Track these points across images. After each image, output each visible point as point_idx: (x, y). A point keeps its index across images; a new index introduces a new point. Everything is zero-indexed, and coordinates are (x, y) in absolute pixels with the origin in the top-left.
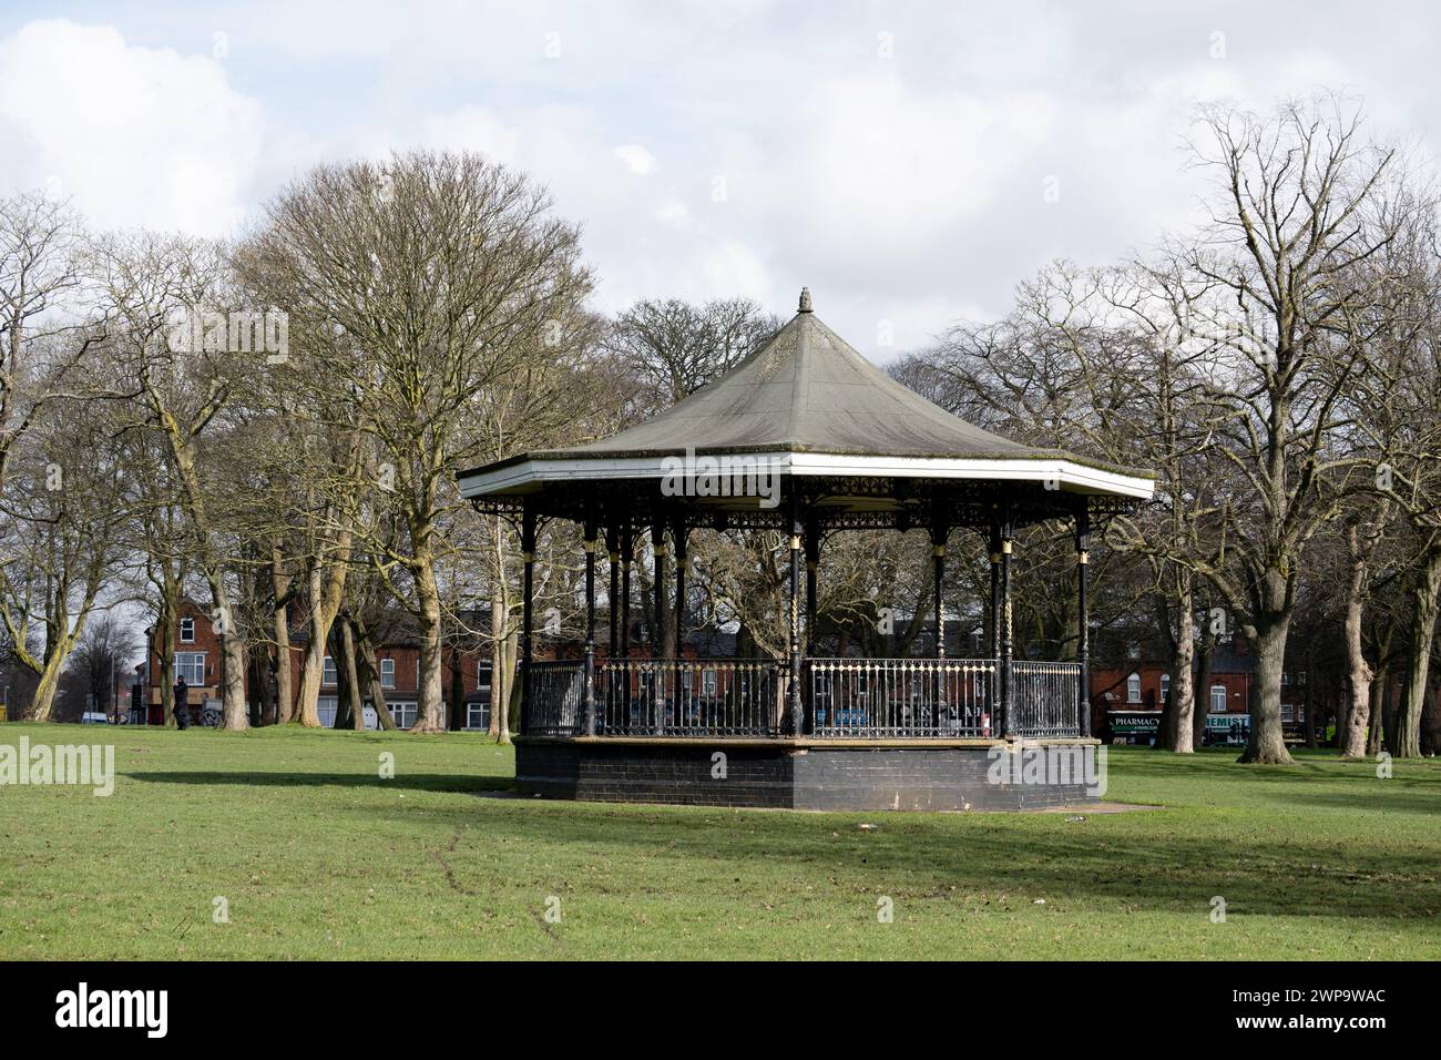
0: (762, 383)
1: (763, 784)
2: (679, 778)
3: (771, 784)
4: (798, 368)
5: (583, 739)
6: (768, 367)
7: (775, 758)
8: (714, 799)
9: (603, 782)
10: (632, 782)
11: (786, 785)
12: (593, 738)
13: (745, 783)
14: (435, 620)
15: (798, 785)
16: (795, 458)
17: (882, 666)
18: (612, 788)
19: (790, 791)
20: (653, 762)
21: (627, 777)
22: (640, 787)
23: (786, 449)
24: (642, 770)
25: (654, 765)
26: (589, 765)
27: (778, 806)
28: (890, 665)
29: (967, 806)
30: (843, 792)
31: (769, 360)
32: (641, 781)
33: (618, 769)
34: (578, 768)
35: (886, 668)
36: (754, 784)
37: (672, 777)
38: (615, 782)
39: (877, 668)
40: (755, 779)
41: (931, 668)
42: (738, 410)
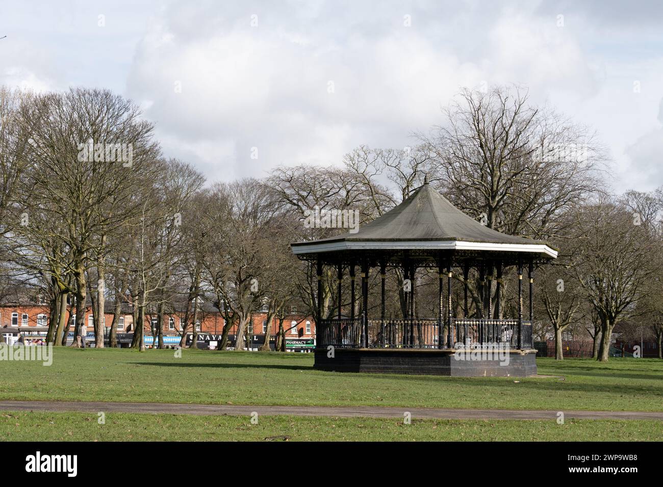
0: (419, 212)
1: (438, 367)
2: (403, 364)
3: (441, 367)
4: (431, 206)
5: (362, 349)
6: (419, 205)
7: (443, 357)
8: (418, 372)
9: (371, 366)
10: (383, 366)
11: (447, 367)
12: (366, 349)
13: (430, 366)
14: (85, 297)
15: (452, 367)
16: (457, 243)
17: (479, 322)
18: (375, 368)
19: (449, 369)
20: (391, 358)
21: (381, 364)
22: (387, 368)
23: (454, 239)
24: (387, 361)
25: (392, 359)
26: (364, 359)
27: (445, 375)
28: (482, 322)
29: (509, 375)
30: (467, 370)
31: (417, 202)
32: (387, 366)
33: (377, 361)
34: (360, 361)
35: (480, 323)
36: (434, 367)
37: (400, 364)
38: (376, 366)
39: (477, 323)
40: (434, 365)
41: (495, 323)
42: (414, 222)
